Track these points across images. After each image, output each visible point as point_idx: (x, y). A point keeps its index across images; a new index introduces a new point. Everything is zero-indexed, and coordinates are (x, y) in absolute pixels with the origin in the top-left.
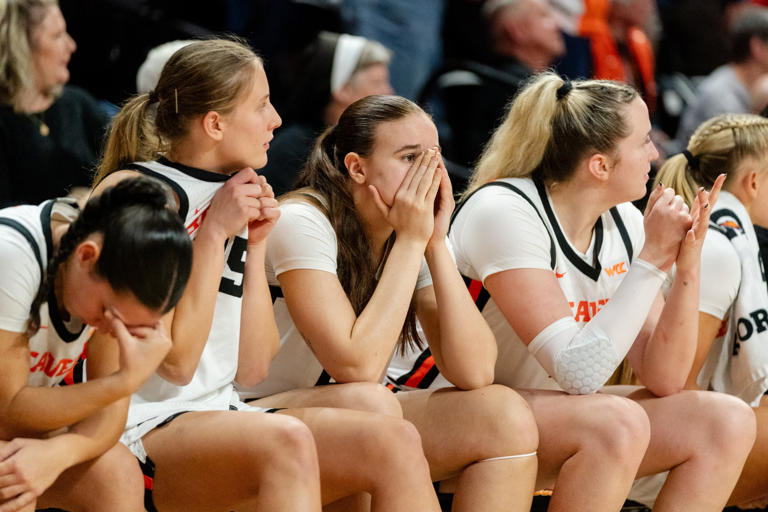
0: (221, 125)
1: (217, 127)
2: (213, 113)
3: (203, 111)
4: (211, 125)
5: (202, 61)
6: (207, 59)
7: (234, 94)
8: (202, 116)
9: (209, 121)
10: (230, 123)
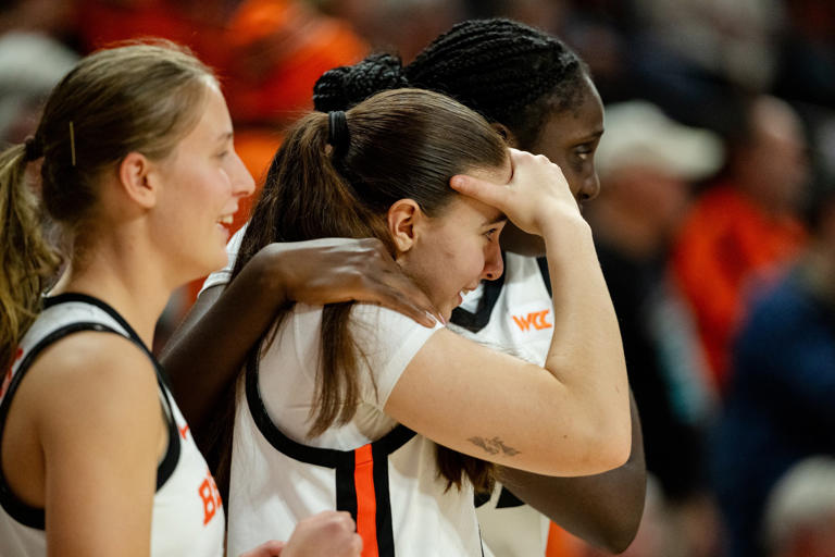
0: (153, 179)
1: (145, 182)
2: (135, 156)
3: (117, 153)
4: (134, 180)
5: (114, 72)
6: (122, 69)
7: (170, 126)
8: (116, 162)
9: (130, 170)
10: (166, 177)
